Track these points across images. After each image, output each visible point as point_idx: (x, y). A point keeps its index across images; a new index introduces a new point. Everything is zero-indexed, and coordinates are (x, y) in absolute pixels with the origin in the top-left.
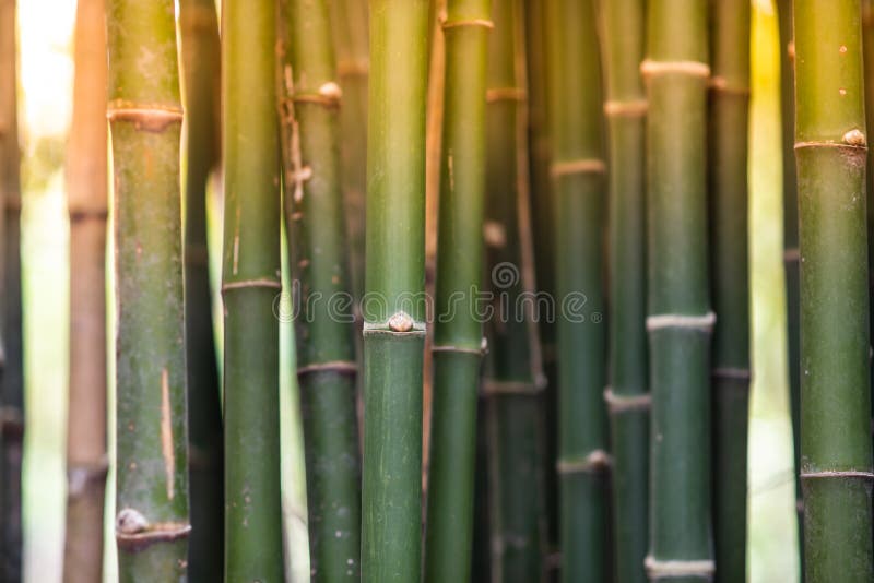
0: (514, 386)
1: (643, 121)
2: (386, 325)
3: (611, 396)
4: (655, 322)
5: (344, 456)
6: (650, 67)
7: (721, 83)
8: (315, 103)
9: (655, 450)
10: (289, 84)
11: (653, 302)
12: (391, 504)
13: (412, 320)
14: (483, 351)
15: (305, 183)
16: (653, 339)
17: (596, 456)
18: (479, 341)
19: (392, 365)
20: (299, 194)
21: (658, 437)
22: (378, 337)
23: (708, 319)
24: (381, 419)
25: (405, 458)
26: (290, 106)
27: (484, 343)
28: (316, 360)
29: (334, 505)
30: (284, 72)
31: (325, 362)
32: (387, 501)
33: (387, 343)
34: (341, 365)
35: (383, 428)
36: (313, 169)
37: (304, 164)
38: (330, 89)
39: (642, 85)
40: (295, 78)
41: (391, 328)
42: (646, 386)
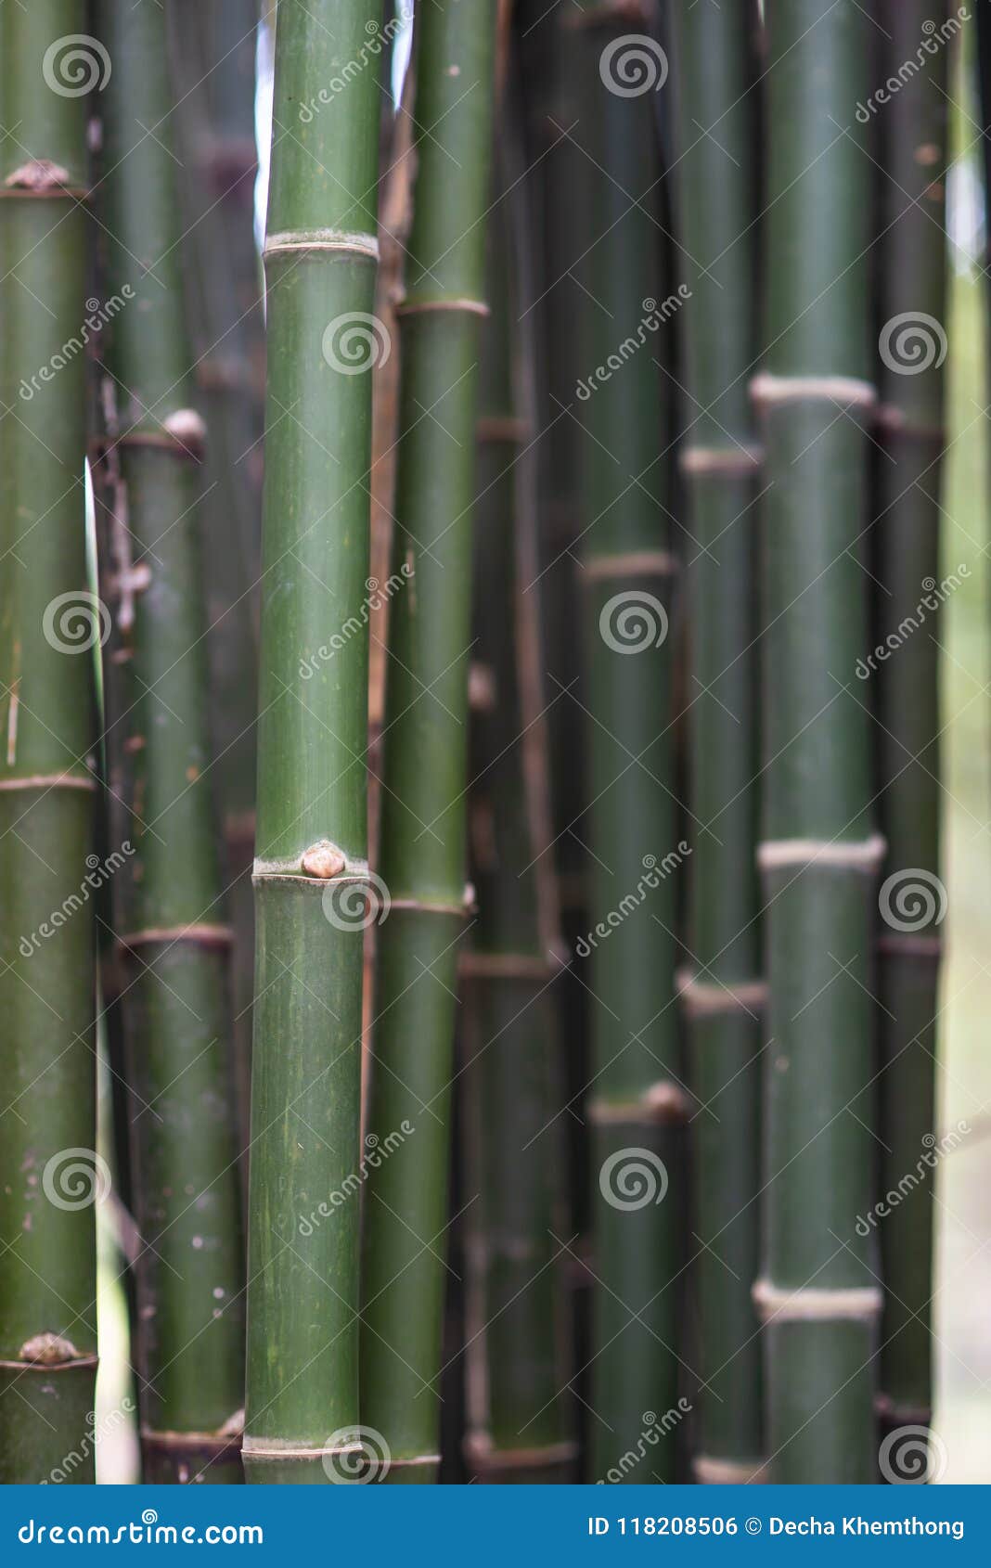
0: (509, 963)
1: (753, 482)
2: (296, 866)
3: (689, 986)
4: (775, 853)
5: (208, 1098)
6: (769, 387)
7: (896, 416)
8: (157, 449)
9: (773, 1088)
10: (110, 412)
11: (770, 817)
12: (304, 1195)
13: (343, 855)
14: (467, 909)
15: (138, 595)
16: (771, 884)
17: (661, 1094)
18: (460, 891)
19: (307, 940)
20: (126, 615)
21: (780, 1064)
22: (280, 888)
23: (870, 850)
24: (287, 1038)
25: (329, 1112)
26: (111, 452)
27: (469, 895)
28: (158, 921)
29: (189, 1189)
30: (99, 390)
31: (173, 924)
32: (296, 1191)
33: (299, 898)
34: (203, 930)
35: (290, 1054)
36: (154, 570)
37: (137, 559)
38: (183, 422)
39: (754, 418)
40: (121, 400)
41: (306, 872)
42: (756, 966)
